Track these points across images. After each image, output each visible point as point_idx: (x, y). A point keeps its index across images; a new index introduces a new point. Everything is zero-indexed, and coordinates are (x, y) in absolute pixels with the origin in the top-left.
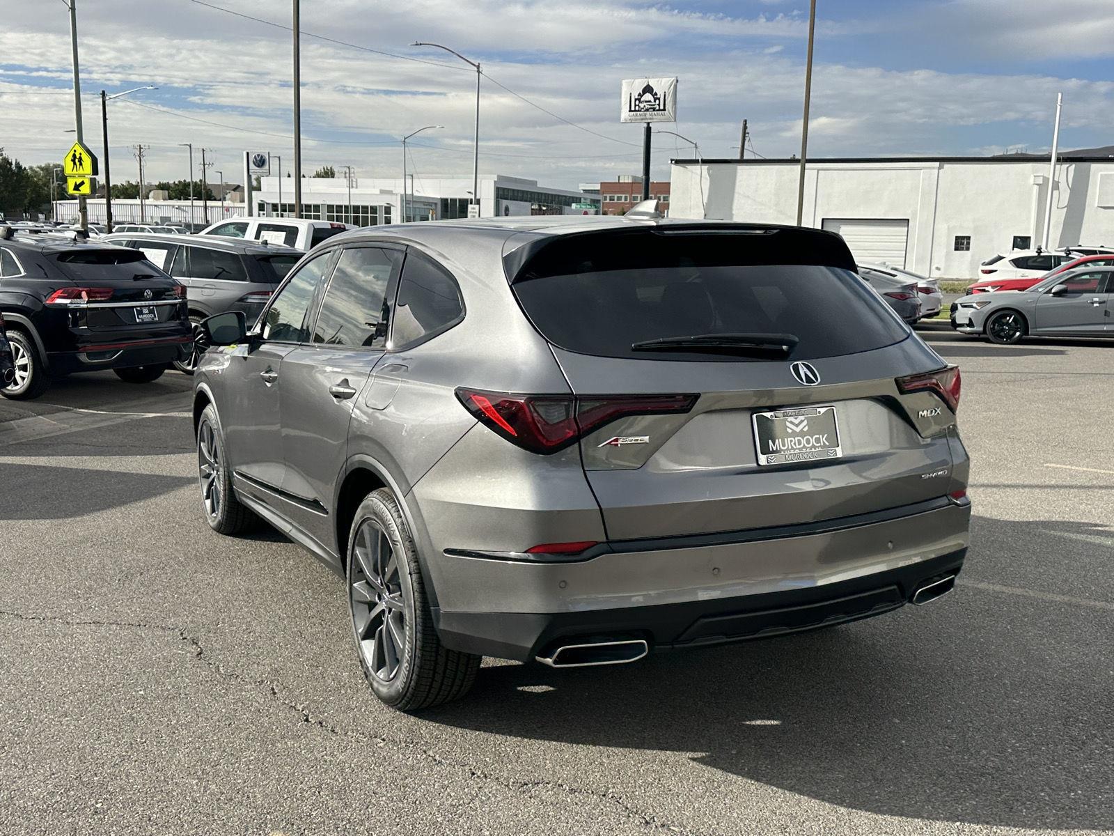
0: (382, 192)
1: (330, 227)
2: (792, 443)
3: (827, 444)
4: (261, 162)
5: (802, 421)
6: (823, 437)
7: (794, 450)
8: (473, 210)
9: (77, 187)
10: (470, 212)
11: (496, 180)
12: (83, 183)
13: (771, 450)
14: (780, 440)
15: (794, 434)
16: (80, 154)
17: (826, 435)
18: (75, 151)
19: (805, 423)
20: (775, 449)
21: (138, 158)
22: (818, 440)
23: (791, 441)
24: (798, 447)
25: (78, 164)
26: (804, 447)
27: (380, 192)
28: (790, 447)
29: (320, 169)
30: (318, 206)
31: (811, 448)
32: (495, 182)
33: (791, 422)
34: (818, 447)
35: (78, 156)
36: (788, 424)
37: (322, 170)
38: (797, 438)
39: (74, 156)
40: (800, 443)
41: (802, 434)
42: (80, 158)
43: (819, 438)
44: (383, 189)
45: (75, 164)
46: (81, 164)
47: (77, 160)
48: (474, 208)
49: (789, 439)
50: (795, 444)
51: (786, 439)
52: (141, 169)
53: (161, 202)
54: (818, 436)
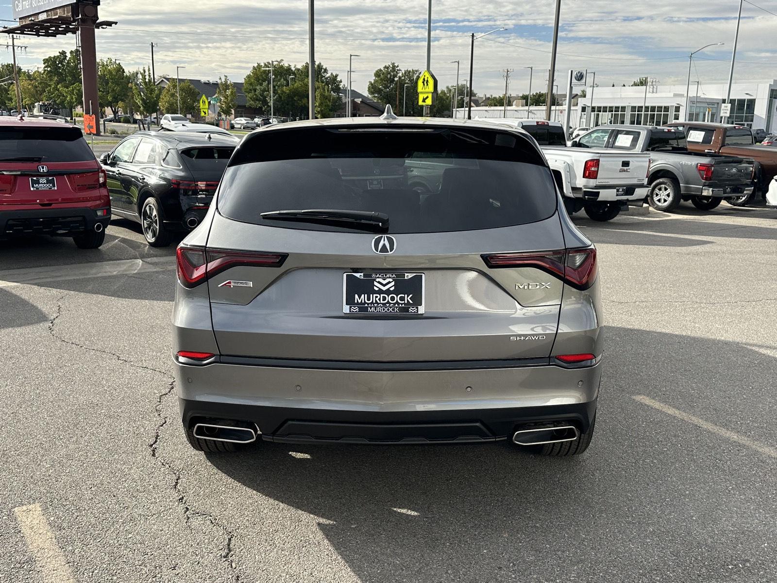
0: (676, 95)
1: (536, 124)
2: (377, 299)
3: (411, 302)
4: (580, 77)
5: (389, 283)
6: (408, 297)
7: (378, 304)
8: (725, 108)
9: (424, 101)
10: (723, 110)
11: (772, 83)
12: (427, 97)
13: (356, 302)
14: (366, 295)
15: (380, 292)
16: (428, 78)
17: (411, 295)
18: (425, 76)
19: (393, 283)
20: (360, 301)
21: (505, 78)
22: (402, 299)
23: (376, 297)
24: (382, 302)
25: (426, 84)
26: (388, 302)
27: (674, 96)
28: (374, 302)
29: (637, 80)
30: (625, 107)
31: (394, 304)
32: (770, 85)
33: (379, 282)
34: (402, 304)
35: (426, 80)
36: (376, 283)
37: (639, 81)
38: (382, 295)
39: (424, 79)
40: (384, 299)
41: (388, 292)
42: (427, 81)
43: (404, 297)
44: (676, 93)
45: (424, 84)
46: (427, 85)
47: (425, 82)
48: (726, 107)
49: (375, 295)
50: (380, 299)
51: (371, 295)
52: (506, 86)
53: (521, 108)
54: (403, 295)
